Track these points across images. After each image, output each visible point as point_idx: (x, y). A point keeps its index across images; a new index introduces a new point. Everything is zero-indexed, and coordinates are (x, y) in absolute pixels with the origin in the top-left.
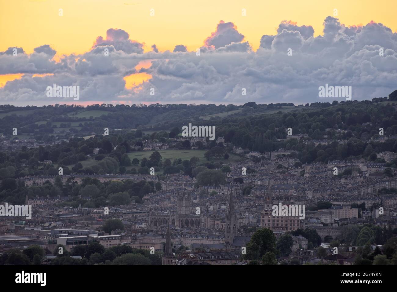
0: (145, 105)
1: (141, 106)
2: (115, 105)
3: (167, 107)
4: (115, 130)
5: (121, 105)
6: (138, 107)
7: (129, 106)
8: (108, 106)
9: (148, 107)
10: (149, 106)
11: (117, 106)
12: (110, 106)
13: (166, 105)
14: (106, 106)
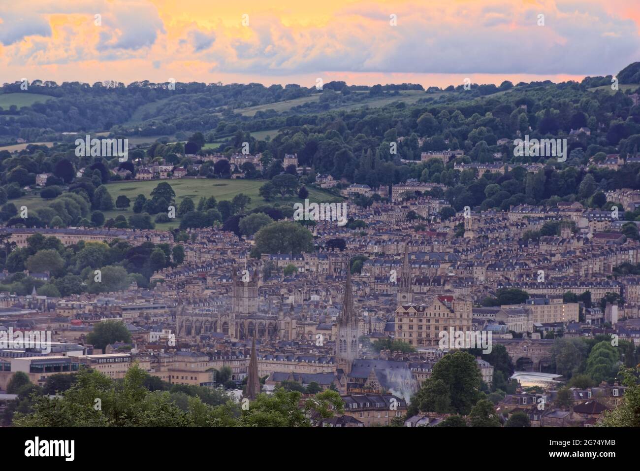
0: (120, 83)
1: (113, 85)
2: (60, 83)
3: (164, 88)
4: (65, 133)
5: (72, 83)
6: (106, 87)
7: (88, 85)
8: (47, 85)
9: (126, 87)
10: (128, 86)
11: (65, 84)
12: (50, 85)
13: (163, 84)
14: (42, 85)
